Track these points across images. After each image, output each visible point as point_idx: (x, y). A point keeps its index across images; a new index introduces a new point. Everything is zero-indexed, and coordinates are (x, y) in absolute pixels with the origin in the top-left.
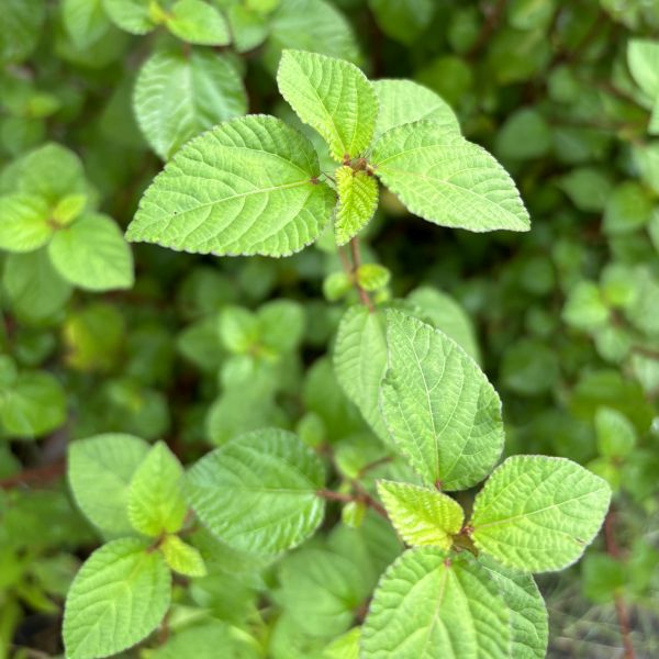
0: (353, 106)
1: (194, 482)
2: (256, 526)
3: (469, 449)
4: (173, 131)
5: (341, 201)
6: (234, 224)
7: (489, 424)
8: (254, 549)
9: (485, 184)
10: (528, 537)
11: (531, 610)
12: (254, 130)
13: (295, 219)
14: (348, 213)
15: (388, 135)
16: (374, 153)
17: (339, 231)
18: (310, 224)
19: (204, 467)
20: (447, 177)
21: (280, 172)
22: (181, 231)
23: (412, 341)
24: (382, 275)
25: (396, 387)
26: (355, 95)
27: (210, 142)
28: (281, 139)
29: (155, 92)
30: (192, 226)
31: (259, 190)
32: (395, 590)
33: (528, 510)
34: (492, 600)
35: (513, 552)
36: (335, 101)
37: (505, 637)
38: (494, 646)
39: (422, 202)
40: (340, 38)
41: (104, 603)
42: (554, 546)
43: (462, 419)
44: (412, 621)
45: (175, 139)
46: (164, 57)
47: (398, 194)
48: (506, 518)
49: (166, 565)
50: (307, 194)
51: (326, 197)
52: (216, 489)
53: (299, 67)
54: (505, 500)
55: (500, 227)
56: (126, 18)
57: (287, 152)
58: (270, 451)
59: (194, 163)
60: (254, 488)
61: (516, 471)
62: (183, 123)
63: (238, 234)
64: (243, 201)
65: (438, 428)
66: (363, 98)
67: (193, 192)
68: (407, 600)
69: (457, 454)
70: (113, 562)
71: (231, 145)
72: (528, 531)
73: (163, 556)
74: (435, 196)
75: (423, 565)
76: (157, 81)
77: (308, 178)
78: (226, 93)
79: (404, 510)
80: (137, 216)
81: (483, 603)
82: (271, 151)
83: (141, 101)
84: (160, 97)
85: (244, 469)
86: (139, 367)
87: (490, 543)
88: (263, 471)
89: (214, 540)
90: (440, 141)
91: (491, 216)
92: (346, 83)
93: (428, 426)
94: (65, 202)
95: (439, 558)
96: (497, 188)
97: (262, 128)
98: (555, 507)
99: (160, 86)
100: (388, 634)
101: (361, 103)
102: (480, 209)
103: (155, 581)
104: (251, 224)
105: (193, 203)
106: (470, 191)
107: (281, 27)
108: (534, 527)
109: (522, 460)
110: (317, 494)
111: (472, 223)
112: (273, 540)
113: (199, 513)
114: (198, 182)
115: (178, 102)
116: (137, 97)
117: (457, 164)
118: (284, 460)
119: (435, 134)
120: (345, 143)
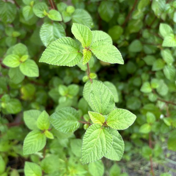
0: (87, 36)
1: (52, 118)
2: (65, 127)
3: (108, 107)
4: (49, 41)
5: (84, 56)
6: (61, 60)
7: (112, 103)
8: (64, 132)
9: (115, 54)
10: (118, 124)
11: (121, 144)
12: (66, 40)
13: (74, 59)
14: (85, 59)
15: (95, 43)
16: (91, 46)
17: (83, 62)
18: (77, 60)
19: (54, 115)
20: (106, 52)
21: (71, 49)
22: (50, 60)
23: (98, 86)
24: (95, 75)
25: (93, 94)
26: (88, 34)
27: (57, 42)
28: (72, 42)
29: (45, 32)
30: (53, 60)
31: (67, 53)
32: (90, 131)
33: (119, 119)
34: (110, 135)
35: (114, 126)
36: (84, 35)
37: (111, 141)
38: (109, 143)
39: (101, 57)
40: (89, 20)
41: (32, 143)
42: (123, 126)
43: (107, 101)
44: (93, 137)
45: (49, 43)
46: (47, 23)
47: (96, 55)
48: (114, 120)
49: (45, 136)
50: (77, 54)
51: (81, 55)
52: (57, 119)
53: (76, 27)
54: (114, 117)
55: (117, 63)
56: (38, 14)
57: (73, 45)
58: (69, 112)
59: (53, 47)
60: (65, 119)
61: (116, 111)
62: (51, 39)
63: (62, 62)
64: (63, 55)
65: (102, 103)
66: (89, 34)
67: (53, 53)
68: (92, 133)
69: (105, 108)
70: (34, 135)
71: (61, 43)
72: (118, 123)
73: (45, 134)
74: (103, 56)
75: (96, 127)
76: (45, 29)
77: (77, 51)
78: (61, 32)
79: (93, 117)
80: (41, 57)
81: (108, 135)
82: (69, 45)
83: (41, 34)
84: (46, 33)
85: (63, 115)
86: (38, 100)
87: (110, 125)
88: (67, 116)
89: (56, 130)
90: (106, 44)
91: (115, 60)
92: (86, 31)
93: (99, 102)
94: (23, 57)
95: (100, 127)
96: (117, 55)
97: (68, 40)
98: (124, 119)
99: (46, 30)
100: (88, 139)
101: (89, 35)
102: (113, 59)
103: (43, 139)
104: (65, 60)
105: (53, 55)
106: (111, 55)
107: (75, 17)
108: (119, 122)
109: (118, 109)
110: (78, 121)
111: (111, 61)
112: (68, 130)
113: (52, 124)
114: (54, 51)
115: (50, 34)
116: (40, 33)
117: (109, 49)
118: (72, 114)
119: (105, 43)
120: (85, 44)
